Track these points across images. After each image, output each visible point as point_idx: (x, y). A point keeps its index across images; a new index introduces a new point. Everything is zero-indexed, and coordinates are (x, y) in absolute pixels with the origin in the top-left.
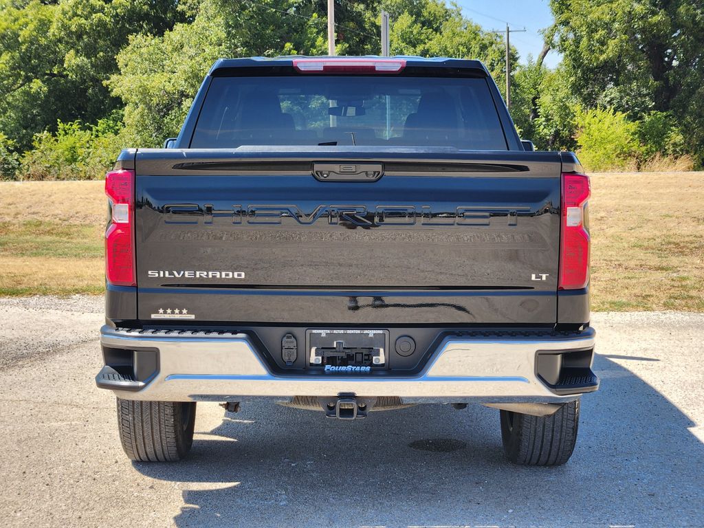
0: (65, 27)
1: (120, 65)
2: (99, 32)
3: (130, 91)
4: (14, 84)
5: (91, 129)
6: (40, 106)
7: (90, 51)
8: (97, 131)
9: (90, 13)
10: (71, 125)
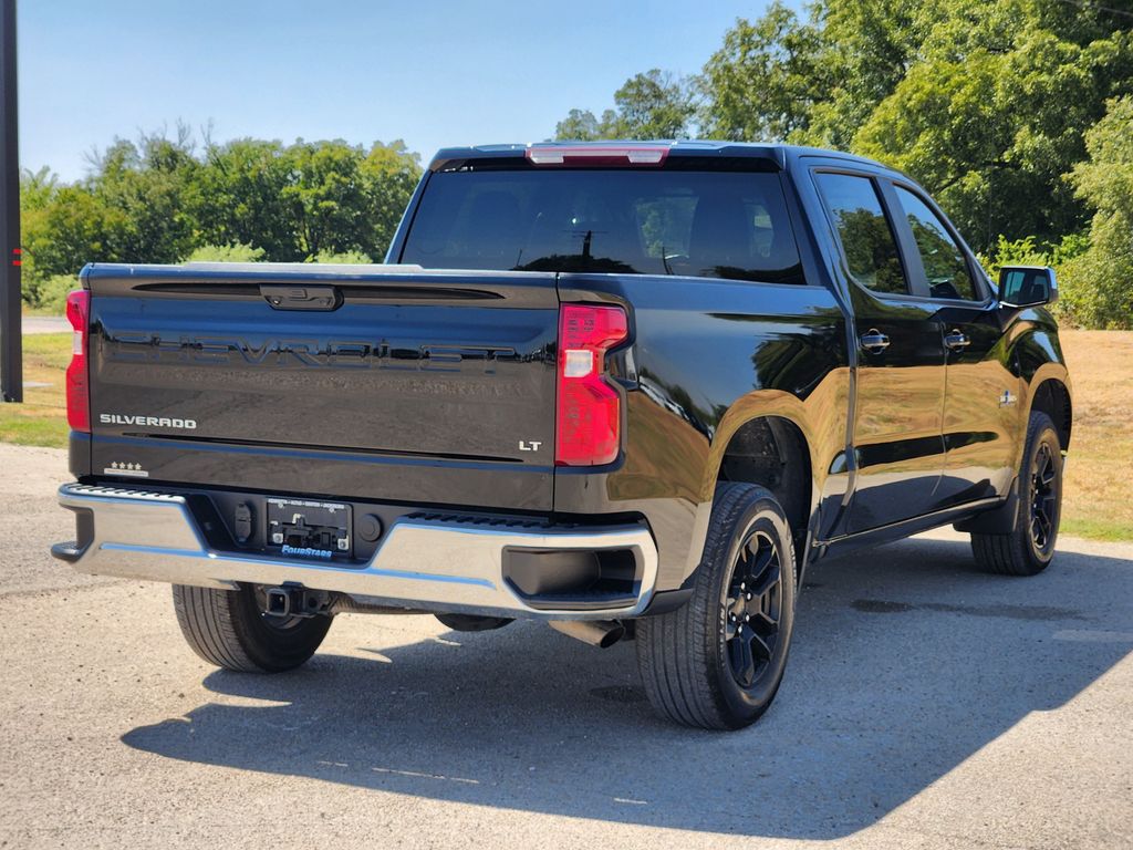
0: (1016, 89)
1: (1090, 146)
2: (1068, 95)
3: (1101, 190)
4: (939, 180)
5: (1051, 251)
6: (978, 213)
7: (1053, 127)
8: (1061, 254)
9: (1055, 64)
10: (1020, 244)
